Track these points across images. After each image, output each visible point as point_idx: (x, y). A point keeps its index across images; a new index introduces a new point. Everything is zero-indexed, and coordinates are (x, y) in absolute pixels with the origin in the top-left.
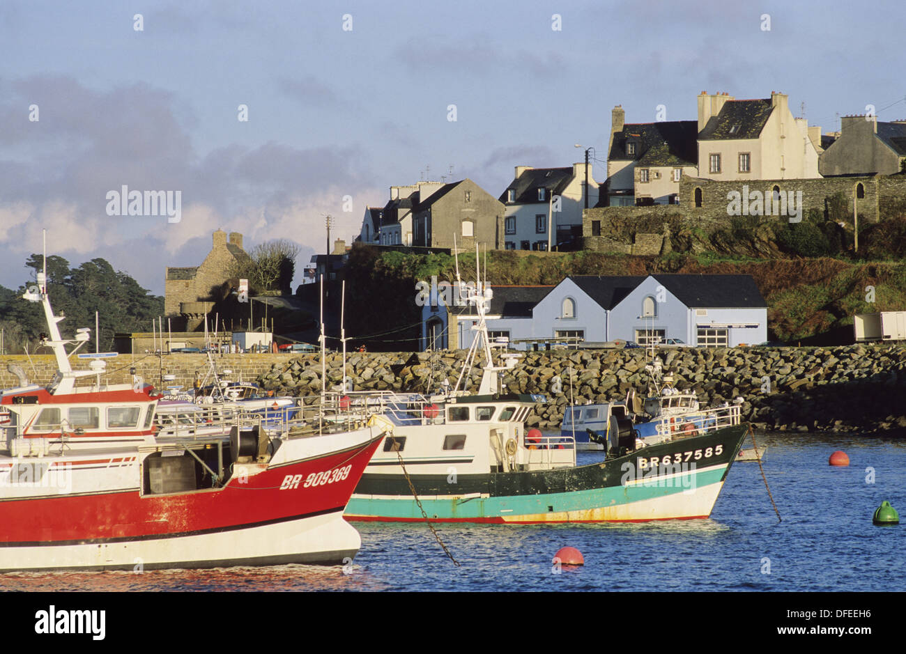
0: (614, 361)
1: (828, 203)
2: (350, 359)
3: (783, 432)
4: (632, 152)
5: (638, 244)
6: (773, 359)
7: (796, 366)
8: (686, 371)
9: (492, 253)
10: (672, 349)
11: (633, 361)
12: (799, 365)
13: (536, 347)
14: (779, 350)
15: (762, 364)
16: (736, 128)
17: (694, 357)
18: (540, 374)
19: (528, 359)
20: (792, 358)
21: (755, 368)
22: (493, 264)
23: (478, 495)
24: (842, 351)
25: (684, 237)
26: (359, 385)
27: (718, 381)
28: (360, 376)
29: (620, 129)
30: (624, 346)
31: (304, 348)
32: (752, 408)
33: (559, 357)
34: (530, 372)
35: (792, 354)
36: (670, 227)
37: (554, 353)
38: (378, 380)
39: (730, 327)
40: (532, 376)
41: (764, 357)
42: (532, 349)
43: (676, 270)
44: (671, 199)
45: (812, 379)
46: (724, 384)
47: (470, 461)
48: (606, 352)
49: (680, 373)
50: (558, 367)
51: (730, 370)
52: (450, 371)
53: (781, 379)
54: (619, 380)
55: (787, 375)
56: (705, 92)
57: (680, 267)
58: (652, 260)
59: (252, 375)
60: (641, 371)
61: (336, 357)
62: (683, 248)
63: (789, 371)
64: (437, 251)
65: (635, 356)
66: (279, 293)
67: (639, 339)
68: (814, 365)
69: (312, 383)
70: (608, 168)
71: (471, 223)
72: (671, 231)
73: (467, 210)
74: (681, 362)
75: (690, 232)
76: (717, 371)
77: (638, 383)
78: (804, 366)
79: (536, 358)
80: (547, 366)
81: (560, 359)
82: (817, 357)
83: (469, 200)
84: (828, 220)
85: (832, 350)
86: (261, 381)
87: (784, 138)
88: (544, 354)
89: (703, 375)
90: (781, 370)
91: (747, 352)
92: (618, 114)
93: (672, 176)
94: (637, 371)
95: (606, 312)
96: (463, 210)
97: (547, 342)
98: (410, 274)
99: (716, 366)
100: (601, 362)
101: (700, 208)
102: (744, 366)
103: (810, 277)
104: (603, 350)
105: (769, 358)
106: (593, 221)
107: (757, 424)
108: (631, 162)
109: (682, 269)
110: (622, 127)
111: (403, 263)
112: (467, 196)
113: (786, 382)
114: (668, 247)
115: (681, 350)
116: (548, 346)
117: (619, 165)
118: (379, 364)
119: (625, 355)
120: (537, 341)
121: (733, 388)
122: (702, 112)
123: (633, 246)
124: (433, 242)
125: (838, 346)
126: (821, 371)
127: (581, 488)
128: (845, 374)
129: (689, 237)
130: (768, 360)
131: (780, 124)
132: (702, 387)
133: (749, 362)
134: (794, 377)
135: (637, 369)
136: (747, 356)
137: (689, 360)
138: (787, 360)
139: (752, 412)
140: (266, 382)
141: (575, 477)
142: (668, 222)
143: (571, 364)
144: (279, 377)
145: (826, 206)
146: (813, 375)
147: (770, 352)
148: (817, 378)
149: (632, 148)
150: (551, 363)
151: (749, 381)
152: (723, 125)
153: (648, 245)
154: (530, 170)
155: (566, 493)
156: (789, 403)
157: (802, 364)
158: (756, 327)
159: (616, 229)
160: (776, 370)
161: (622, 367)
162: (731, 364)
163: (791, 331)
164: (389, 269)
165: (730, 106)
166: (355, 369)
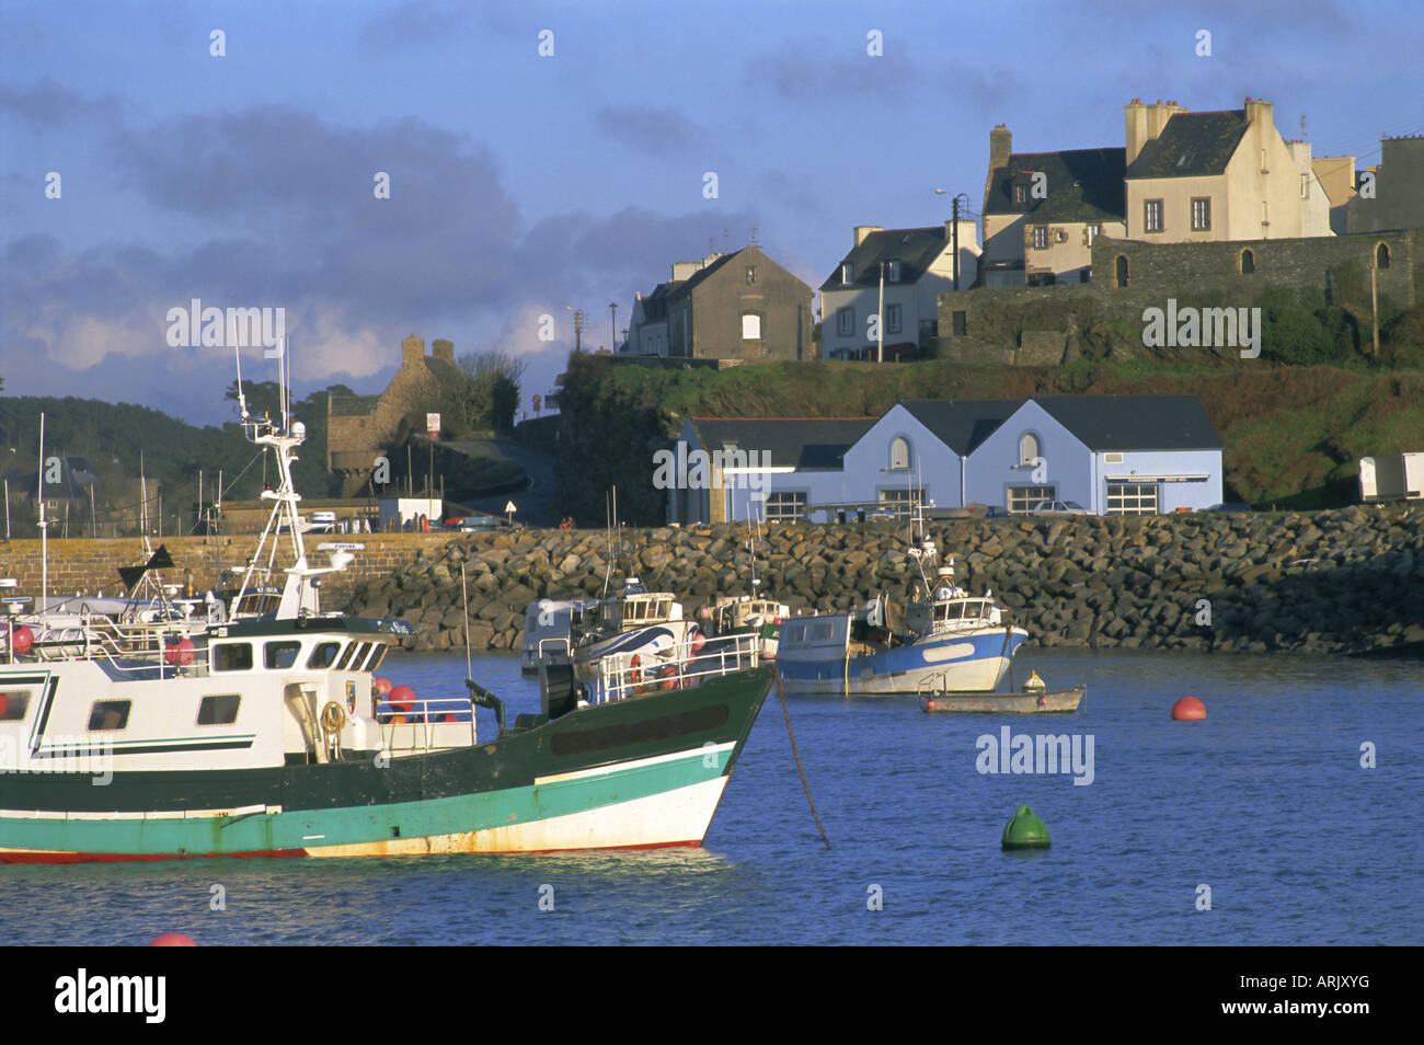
0: (964, 539)
1: (1332, 277)
2: (543, 542)
3: (1226, 653)
4: (1022, 199)
5: (1026, 347)
6: (1219, 533)
7: (1254, 544)
8: (1080, 555)
9: (786, 365)
10: (1061, 518)
11: (995, 538)
12: (1259, 543)
13: (842, 517)
14: (1228, 518)
15: (1201, 542)
16: (1188, 158)
17: (1093, 530)
18: (846, 562)
19: (828, 538)
20: (1248, 530)
21: (1189, 548)
22: (788, 384)
23: (260, 808)
24: (1326, 518)
25: (1099, 335)
26: (556, 582)
27: (1129, 570)
28: (558, 567)
29: (1004, 163)
30: (985, 513)
31: (484, 522)
32: (1181, 613)
33: (877, 533)
34: (829, 559)
35: (1248, 524)
36: (1077, 320)
37: (871, 526)
38: (587, 574)
39: (1162, 481)
40: (832, 565)
41: (1204, 530)
42: (837, 521)
43: (1083, 390)
44: (1083, 274)
45: (1279, 565)
46: (1138, 574)
47: (248, 745)
48: (952, 525)
49: (1069, 557)
50: (875, 550)
51: (1149, 552)
52: (703, 558)
53: (1230, 565)
54: (971, 570)
55: (1241, 558)
56: (1137, 101)
57: (1090, 384)
58: (1045, 374)
59: (385, 569)
60: (1007, 554)
61: (521, 539)
62: (1098, 353)
63: (1242, 551)
64: (697, 364)
65: (999, 530)
66: (492, 434)
67: (1014, 502)
68: (1283, 541)
69: (480, 580)
70: (984, 226)
71: (758, 318)
72: (1079, 326)
73: (749, 297)
74: (1071, 539)
75: (1109, 328)
76: (1129, 553)
77: (1001, 574)
78: (1268, 543)
79: (840, 535)
80: (857, 549)
81: (879, 537)
82: (1289, 528)
83: (753, 279)
84: (1332, 304)
85: (1312, 518)
86: (399, 579)
87: (1267, 172)
88: (854, 529)
89: (1107, 560)
90: (1230, 551)
91: (1179, 522)
92: (1000, 139)
93: (1084, 237)
94: (1001, 556)
95: (961, 460)
96: (743, 297)
97: (860, 510)
98: (652, 401)
99: (1129, 544)
100: (944, 541)
101: (1126, 289)
102: (1171, 545)
103: (1294, 398)
104: (949, 522)
105: (1212, 530)
106: (954, 313)
107: (1185, 640)
108: (1020, 216)
109: (1092, 387)
110: (1007, 159)
111: (644, 384)
112: (750, 273)
113: (1235, 571)
114: (1075, 352)
115: (1073, 519)
116: (862, 517)
117: (1000, 222)
118: (589, 548)
119: (983, 529)
120: (844, 507)
121: (1151, 582)
122: (1132, 133)
123: (1017, 352)
124: (695, 350)
125: (1324, 509)
126: (1293, 551)
127: (451, 793)
128: (1331, 555)
129: (1108, 336)
130: (1212, 534)
131: (1259, 149)
132: (1103, 580)
133: (1180, 539)
134: (1250, 561)
135: (1001, 551)
136: (1178, 529)
137: (1086, 537)
138: (1240, 533)
139: (1179, 620)
140: (406, 579)
141: (439, 771)
142: (1074, 312)
143: (896, 545)
144: (427, 572)
145: (1329, 282)
146: (1280, 558)
147: (1214, 521)
148: (1286, 563)
149: (1021, 194)
150: (864, 543)
151: (1177, 569)
152: (1166, 153)
153: (1044, 350)
154: (879, 233)
155: (424, 802)
156: (1239, 605)
157: (1265, 541)
158: (1204, 480)
159: (992, 324)
160: (1222, 550)
161: (977, 549)
162: (1151, 541)
163: (1262, 487)
164: (623, 393)
165: (1177, 122)
166: (550, 557)
